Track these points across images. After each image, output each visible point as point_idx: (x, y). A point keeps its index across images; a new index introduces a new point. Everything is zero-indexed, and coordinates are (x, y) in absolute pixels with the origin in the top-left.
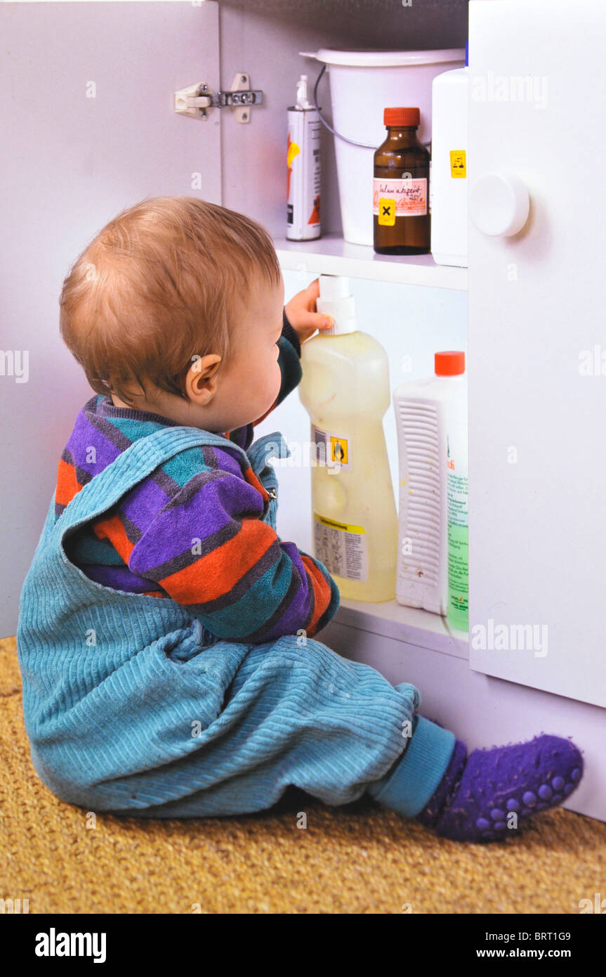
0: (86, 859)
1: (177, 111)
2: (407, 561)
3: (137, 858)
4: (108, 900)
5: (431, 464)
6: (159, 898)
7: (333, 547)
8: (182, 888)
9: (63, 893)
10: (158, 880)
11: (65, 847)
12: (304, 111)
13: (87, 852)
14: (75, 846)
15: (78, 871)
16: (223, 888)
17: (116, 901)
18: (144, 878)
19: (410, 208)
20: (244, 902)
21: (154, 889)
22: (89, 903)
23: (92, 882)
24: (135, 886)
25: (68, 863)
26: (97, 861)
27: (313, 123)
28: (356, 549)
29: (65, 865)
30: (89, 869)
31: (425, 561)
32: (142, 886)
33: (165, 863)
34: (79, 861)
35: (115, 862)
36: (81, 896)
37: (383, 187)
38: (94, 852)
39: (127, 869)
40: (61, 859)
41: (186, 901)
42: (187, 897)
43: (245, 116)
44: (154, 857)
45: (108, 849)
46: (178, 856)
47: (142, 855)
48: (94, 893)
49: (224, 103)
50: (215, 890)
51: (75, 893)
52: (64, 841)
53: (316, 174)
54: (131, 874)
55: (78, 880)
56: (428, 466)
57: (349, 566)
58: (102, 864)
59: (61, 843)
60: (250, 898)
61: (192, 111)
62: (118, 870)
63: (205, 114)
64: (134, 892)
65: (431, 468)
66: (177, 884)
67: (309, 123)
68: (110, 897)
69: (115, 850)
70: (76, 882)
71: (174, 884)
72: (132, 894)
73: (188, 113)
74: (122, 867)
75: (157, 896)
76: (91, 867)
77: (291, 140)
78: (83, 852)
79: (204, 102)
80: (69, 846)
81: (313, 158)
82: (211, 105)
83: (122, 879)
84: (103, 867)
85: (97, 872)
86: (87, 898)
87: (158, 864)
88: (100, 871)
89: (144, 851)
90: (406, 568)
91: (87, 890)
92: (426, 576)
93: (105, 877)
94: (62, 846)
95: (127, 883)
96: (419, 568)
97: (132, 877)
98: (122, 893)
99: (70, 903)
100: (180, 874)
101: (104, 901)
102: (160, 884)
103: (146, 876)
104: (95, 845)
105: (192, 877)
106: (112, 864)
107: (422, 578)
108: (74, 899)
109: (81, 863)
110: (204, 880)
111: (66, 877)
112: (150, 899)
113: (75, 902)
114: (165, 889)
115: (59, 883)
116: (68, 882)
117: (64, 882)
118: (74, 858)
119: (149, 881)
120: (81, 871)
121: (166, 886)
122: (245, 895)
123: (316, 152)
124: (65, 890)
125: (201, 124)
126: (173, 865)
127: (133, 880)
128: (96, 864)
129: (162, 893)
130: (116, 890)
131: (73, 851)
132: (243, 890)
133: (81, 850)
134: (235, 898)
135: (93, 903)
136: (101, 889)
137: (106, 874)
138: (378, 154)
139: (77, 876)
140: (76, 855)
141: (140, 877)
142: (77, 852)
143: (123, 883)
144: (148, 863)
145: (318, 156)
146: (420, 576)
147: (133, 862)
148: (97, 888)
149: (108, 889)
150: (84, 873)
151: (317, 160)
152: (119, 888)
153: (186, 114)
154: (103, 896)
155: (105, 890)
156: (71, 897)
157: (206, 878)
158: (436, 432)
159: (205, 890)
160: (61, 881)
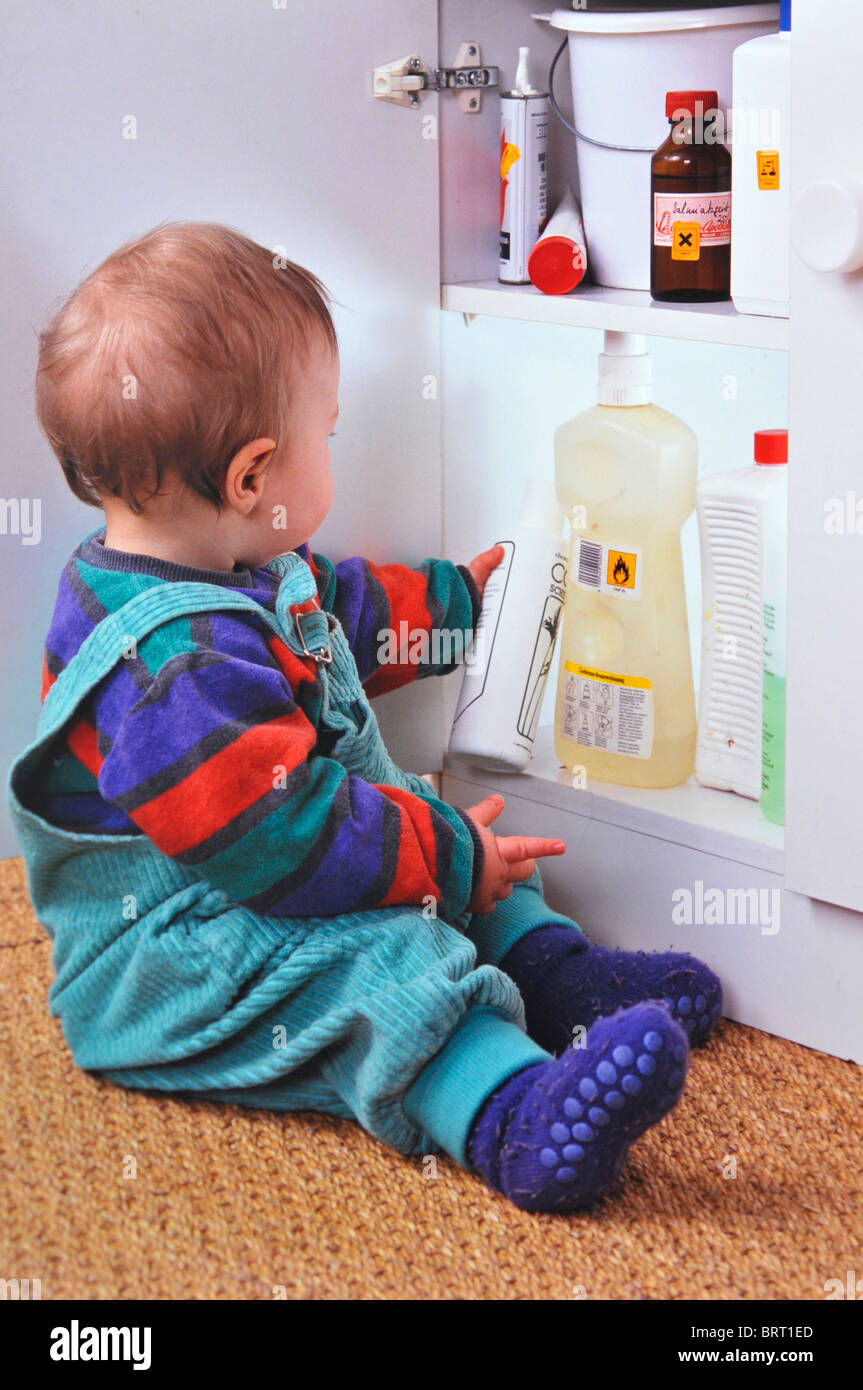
0: (243, 1149)
1: (376, 96)
2: (712, 724)
3: (316, 1148)
4: (275, 1207)
5: (748, 588)
6: (346, 1203)
7: (599, 708)
8: (378, 1190)
9: (212, 1197)
10: (344, 1180)
11: (214, 1133)
12: (525, 98)
13: (244, 1139)
14: (227, 1132)
15: (232, 1165)
16: (436, 1190)
17: (285, 1207)
18: (325, 1176)
19: (718, 234)
20: (464, 1209)
21: (339, 1191)
22: (248, 1210)
23: (251, 1181)
24: (312, 1187)
25: (218, 1155)
26: (259, 1153)
27: (538, 115)
28: (636, 711)
29: (215, 1158)
30: (248, 1164)
31: (737, 725)
32: (322, 1188)
33: (355, 1155)
34: (234, 1152)
35: (283, 1155)
36: (236, 1200)
37: (680, 206)
38: (254, 1140)
39: (300, 1164)
40: (206, 1150)
41: (383, 1207)
42: (384, 1203)
43: (473, 103)
44: (340, 1147)
45: (274, 1136)
46: (372, 1146)
47: (323, 1143)
48: (254, 1196)
49: (445, 85)
50: (424, 1192)
51: (229, 1198)
52: (213, 1123)
53: (543, 187)
54: (307, 1171)
55: (232, 1178)
56: (743, 592)
57: (622, 735)
58: (265, 1157)
59: (209, 1127)
60: (473, 1204)
61: (397, 95)
62: (287, 1164)
63: (416, 99)
64: (311, 1196)
65: (747, 595)
66: (372, 1184)
67: (533, 115)
68: (277, 1203)
69: (284, 1136)
70: (229, 1181)
71: (367, 1184)
72: (308, 1196)
73: (392, 98)
74: (293, 1160)
75: (343, 1201)
76: (251, 1161)
77: (506, 141)
78: (240, 1140)
79: (415, 82)
80: (219, 1132)
81: (538, 165)
82: (426, 87)
83: (294, 1177)
84: (266, 1161)
85: (259, 1167)
86: (245, 1204)
87: (344, 1156)
88: (264, 1167)
89: (326, 1139)
90: (710, 734)
91: (244, 1193)
92: (739, 746)
93: (271, 1174)
94: (209, 1132)
95: (302, 1182)
96: (729, 733)
97: (309, 1174)
98: (295, 1197)
99: (221, 1211)
100: (375, 1172)
101: (269, 1207)
102: (348, 1184)
103: (328, 1173)
104: (256, 1130)
105: (392, 1176)
106: (281, 1157)
107: (733, 749)
108: (226, 1204)
109: (237, 1154)
110: (409, 1179)
111: (214, 1175)
112: (334, 1205)
113: (227, 1209)
114: (354, 1192)
115: (205, 1183)
116: (218, 1181)
117: (213, 1181)
118: (226, 1148)
119: (332, 1181)
120: (236, 1166)
121: (355, 1187)
122: (465, 1200)
123: (542, 157)
124: (215, 1193)
125: (410, 113)
126: (366, 1158)
127: (309, 1179)
128: (257, 1157)
129: (351, 1197)
130: (286, 1193)
131: (225, 1138)
132: (463, 1194)
133: (237, 1136)
134: (452, 1204)
135: (254, 1211)
136: (263, 1191)
137: (272, 1169)
138: (657, 159)
139: (231, 1173)
140: (230, 1144)
141: (319, 1175)
142: (231, 1139)
143: (295, 1183)
144: (330, 1156)
145: (545, 162)
146: (730, 745)
147: (310, 1154)
148: (258, 1190)
149: (275, 1192)
150: (240, 1168)
151: (543, 168)
152: (291, 1190)
153: (388, 99)
154: (266, 1201)
155: (271, 1192)
156: (223, 1201)
157: (412, 1176)
158: (755, 544)
159: (410, 1193)
160: (209, 1181)
